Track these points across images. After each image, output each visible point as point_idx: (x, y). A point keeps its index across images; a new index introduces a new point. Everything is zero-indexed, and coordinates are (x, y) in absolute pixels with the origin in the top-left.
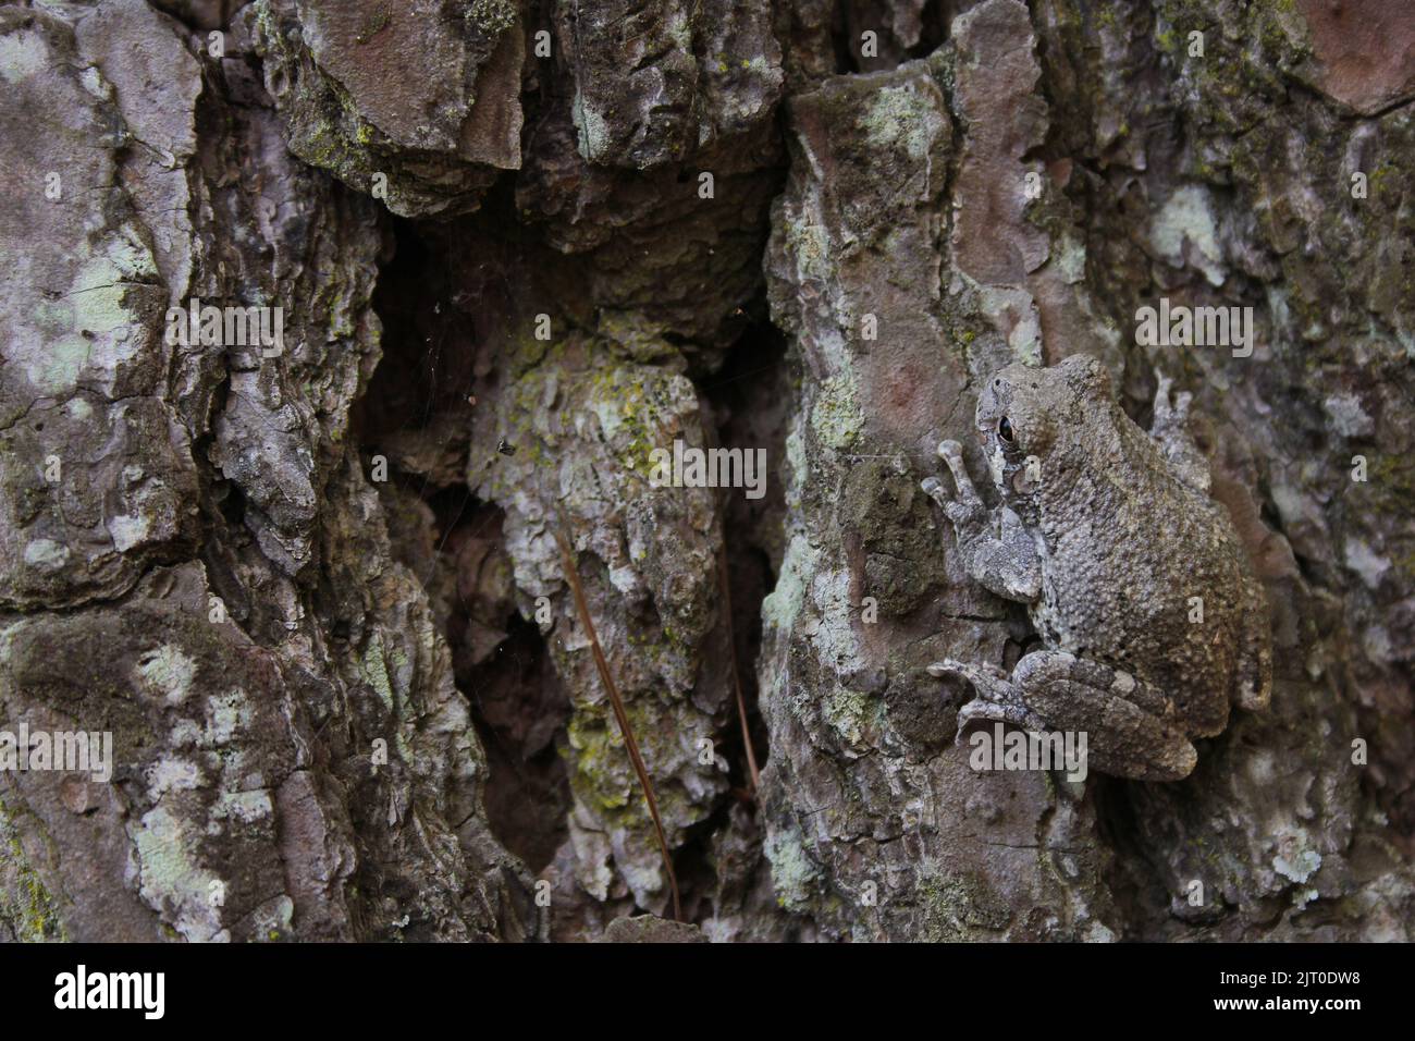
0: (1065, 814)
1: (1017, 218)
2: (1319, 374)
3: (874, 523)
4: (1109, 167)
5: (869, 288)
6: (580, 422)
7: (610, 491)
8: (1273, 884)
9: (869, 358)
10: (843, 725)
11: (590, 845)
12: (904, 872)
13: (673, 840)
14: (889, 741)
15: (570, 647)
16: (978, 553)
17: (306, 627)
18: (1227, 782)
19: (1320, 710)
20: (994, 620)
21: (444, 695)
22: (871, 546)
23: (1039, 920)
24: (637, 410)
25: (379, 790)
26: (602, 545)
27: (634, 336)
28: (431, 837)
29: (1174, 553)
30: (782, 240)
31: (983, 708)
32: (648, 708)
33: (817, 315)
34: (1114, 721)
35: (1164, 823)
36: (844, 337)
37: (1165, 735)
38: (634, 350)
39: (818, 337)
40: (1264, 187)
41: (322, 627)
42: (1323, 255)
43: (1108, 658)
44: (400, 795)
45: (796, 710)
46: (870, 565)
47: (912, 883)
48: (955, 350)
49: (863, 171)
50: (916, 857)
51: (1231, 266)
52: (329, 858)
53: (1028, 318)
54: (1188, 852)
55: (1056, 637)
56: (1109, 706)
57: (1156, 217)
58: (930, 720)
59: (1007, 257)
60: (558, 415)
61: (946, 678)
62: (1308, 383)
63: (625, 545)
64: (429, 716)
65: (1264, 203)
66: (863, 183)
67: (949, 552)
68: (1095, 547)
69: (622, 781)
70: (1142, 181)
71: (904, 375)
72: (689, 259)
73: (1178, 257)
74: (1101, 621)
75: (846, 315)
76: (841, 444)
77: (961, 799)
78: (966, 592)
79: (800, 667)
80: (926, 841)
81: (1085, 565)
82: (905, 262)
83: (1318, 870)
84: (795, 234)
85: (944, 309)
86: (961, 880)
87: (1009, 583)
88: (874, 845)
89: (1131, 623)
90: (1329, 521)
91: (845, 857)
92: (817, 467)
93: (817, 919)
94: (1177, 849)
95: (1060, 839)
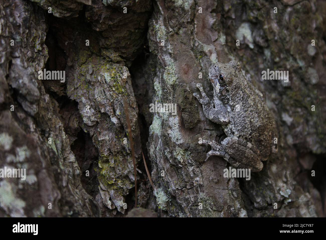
0: (233, 181)
1: (210, 27)
3: (184, 104)
4: (226, 17)
5: (176, 43)
6: (99, 78)
7: (109, 97)
8: (281, 198)
9: (178, 61)
10: (179, 157)
11: (105, 194)
12: (195, 197)
13: (126, 193)
14: (190, 162)
15: (100, 140)
16: (210, 112)
17: (36, 131)
18: (267, 172)
19: (284, 154)
20: (212, 130)
21: (68, 152)
22: (183, 110)
23: (229, 209)
24: (115, 75)
25: (60, 177)
26: (108, 111)
27: (113, 55)
28: (73, 190)
29: (261, 111)
30: (153, 30)
31: (214, 152)
32: (120, 156)
33: (163, 50)
34: (248, 155)
35: (251, 184)
36: (171, 57)
37: (258, 159)
38: (113, 59)
39: (163, 56)
40: (266, 22)
41: (39, 131)
42: (279, 40)
43: (246, 138)
44: (65, 178)
45: (166, 154)
46: (183, 115)
47: (197, 200)
48: (197, 60)
49: (174, 13)
50: (198, 193)
51: (255, 43)
52: (53, 194)
53: (214, 53)
54: (257, 191)
55: (233, 133)
56: (247, 151)
57: (237, 30)
58: (200, 156)
59: (207, 37)
60: (93, 76)
61: (203, 145)
63: (114, 111)
64: (66, 158)
65: (266, 27)
66: (174, 16)
67: (200, 112)
68: (244, 109)
69: (113, 176)
70: (234, 21)
71: (186, 66)
72: (126, 35)
73: (242, 41)
74: (246, 128)
75: (171, 50)
76: (172, 84)
77: (208, 177)
78: (205, 123)
79: (166, 142)
80: (200, 189)
81: (242, 113)
82: (184, 37)
83: (291, 194)
84: (156, 28)
85: (194, 49)
86: (211, 198)
87: (221, 119)
88: (187, 190)
89: (253, 129)
90: (278, 109)
91: (180, 194)
92: (166, 90)
93: (168, 212)
94: (254, 191)
95: (232, 187)
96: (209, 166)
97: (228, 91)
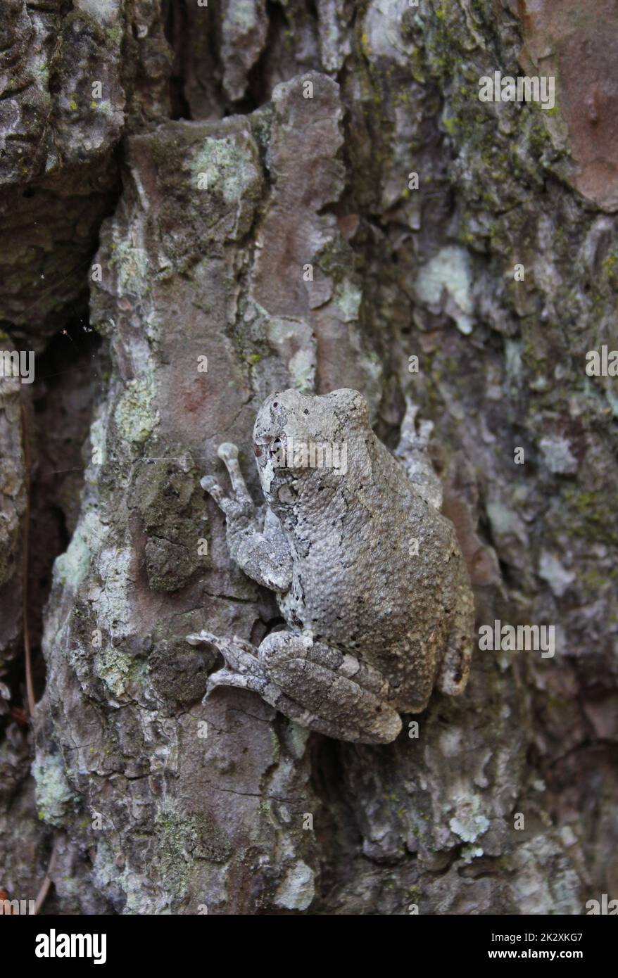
0: (286, 769)
2: (539, 417)
3: (157, 511)
4: (389, 223)
5: (176, 307)
8: (448, 840)
9: (169, 368)
10: (111, 679)
12: (146, 806)
14: (147, 697)
16: (243, 543)
18: (422, 752)
19: (504, 696)
20: (247, 601)
22: (153, 531)
23: (255, 857)
29: (405, 565)
30: (108, 257)
31: (230, 677)
33: (129, 324)
34: (338, 696)
35: (366, 778)
36: (151, 348)
37: (378, 710)
39: (128, 343)
40: (515, 258)
42: (555, 321)
43: (340, 645)
45: (73, 662)
46: (149, 546)
47: (152, 816)
48: (242, 368)
49: (183, 208)
50: (158, 795)
51: (480, 320)
53: (307, 348)
54: (382, 804)
55: (300, 624)
56: (335, 684)
57: (422, 269)
58: (184, 683)
59: (296, 293)
61: (202, 647)
62: (529, 423)
65: (513, 273)
66: (182, 217)
70: (415, 238)
71: (197, 385)
72: (26, 260)
73: (436, 305)
74: (339, 618)
75: (155, 328)
76: (138, 439)
77: (202, 750)
78: (227, 576)
79: (80, 626)
80: (168, 783)
81: (332, 571)
82: (210, 288)
83: (486, 832)
84: (119, 254)
85: (237, 332)
86: (194, 819)
87: (266, 574)
88: (124, 781)
89: (364, 622)
90: (531, 536)
91: (99, 788)
92: (115, 455)
93: (69, 832)
94: (374, 800)
95: (279, 790)
96: (212, 714)
97: (295, 492)
